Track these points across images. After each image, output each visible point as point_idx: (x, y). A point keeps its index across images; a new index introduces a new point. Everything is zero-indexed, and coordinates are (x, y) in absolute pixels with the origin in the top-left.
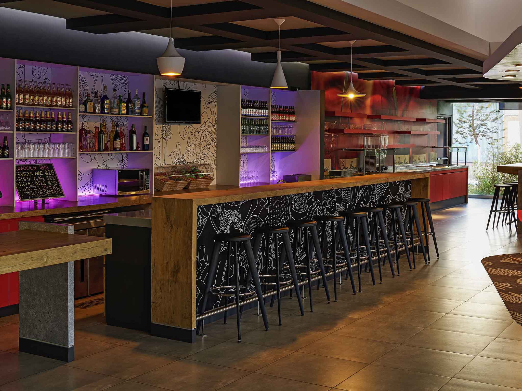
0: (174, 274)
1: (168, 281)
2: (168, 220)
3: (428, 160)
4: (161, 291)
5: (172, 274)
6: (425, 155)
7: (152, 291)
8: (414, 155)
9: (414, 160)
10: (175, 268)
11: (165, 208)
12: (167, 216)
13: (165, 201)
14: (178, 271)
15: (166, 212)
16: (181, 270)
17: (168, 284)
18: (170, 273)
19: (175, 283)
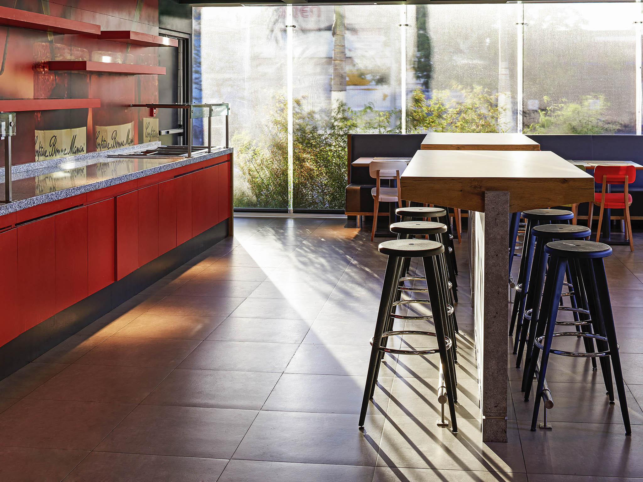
3: (136, 140)
6: (129, 126)
8: (98, 128)
9: (99, 141)
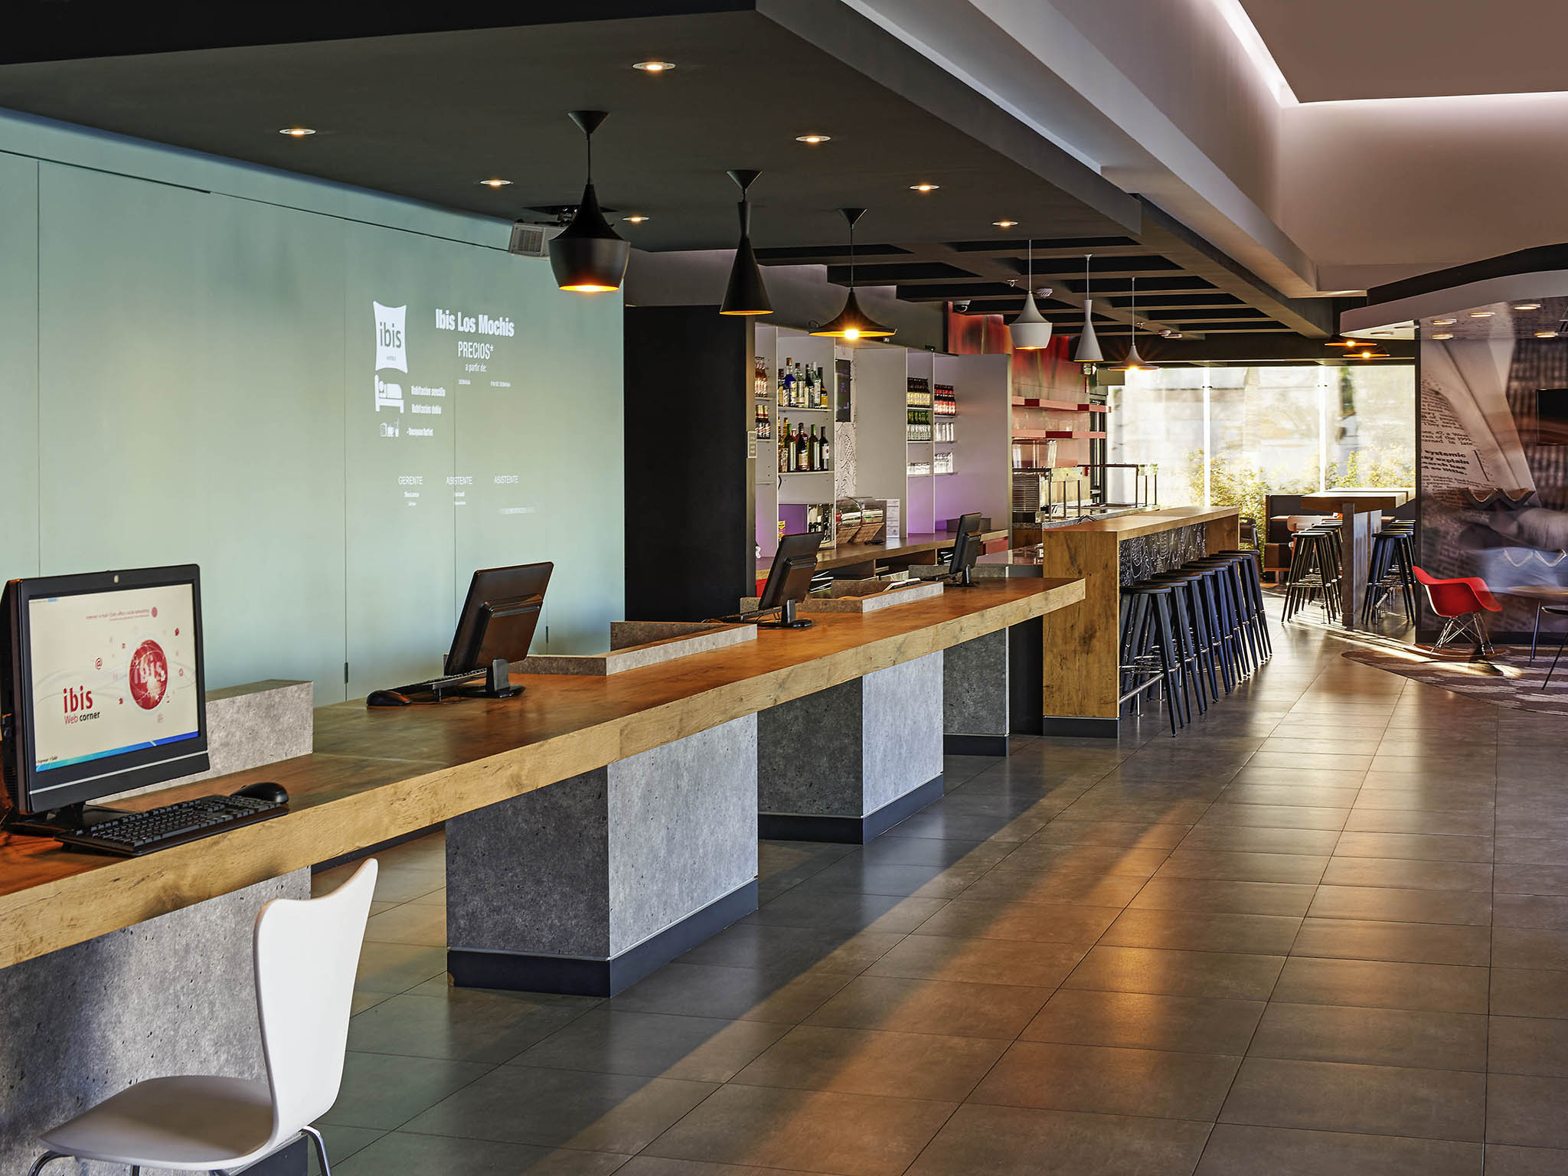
0: (1085, 642)
1: (1075, 651)
2: (1072, 564)
4: (1062, 668)
5: (1082, 641)
7: (1045, 668)
10: (1086, 632)
11: (1068, 546)
12: (1071, 557)
13: (1068, 537)
14: (1092, 636)
15: (1070, 553)
16: (1098, 634)
17: (1075, 656)
18: (1077, 641)
19: (1088, 654)
